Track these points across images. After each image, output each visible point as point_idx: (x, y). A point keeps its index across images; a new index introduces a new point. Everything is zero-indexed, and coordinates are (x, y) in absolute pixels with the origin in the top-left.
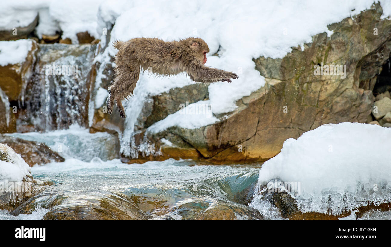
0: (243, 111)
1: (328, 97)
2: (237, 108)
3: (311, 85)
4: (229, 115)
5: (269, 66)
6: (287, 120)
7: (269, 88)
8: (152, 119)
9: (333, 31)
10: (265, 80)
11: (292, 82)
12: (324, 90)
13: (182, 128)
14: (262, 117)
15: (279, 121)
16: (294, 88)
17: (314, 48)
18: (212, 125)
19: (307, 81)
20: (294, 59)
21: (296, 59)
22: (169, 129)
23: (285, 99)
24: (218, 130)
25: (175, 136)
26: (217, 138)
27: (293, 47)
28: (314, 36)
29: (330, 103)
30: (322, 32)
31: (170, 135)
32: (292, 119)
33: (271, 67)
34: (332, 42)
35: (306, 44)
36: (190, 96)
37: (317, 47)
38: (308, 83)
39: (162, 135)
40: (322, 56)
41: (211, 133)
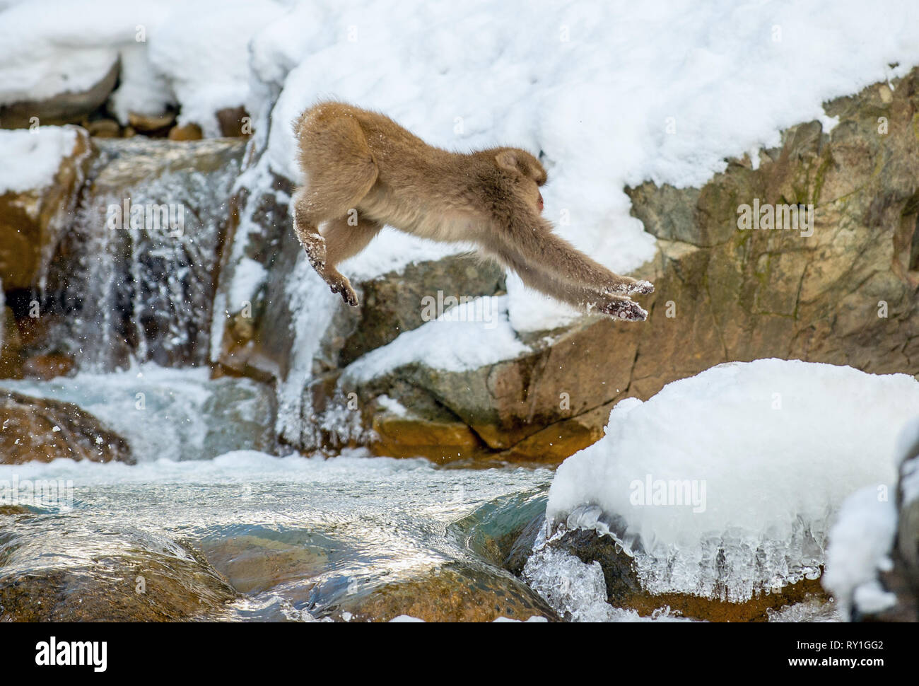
0: (594, 325)
1: (824, 293)
2: (578, 319)
3: (778, 260)
4: (558, 337)
5: (667, 209)
6: (715, 353)
7: (666, 265)
8: (358, 343)
9: (837, 117)
10: (657, 245)
11: (729, 251)
12: (814, 275)
13: (431, 369)
14: (647, 344)
15: (693, 355)
16: (731, 267)
17: (785, 161)
18: (510, 361)
19: (768, 249)
20: (733, 191)
21: (737, 191)
22: (398, 370)
23: (709, 294)
24: (527, 374)
25: (416, 390)
26: (525, 398)
27: (731, 158)
28: (786, 130)
29: (832, 309)
30: (809, 120)
31: (401, 387)
32: (726, 351)
33: (671, 211)
34: (835, 146)
35: (764, 152)
36: (459, 283)
37: (793, 160)
38: (771, 254)
39: (380, 386)
40: (807, 183)
41: (507, 384)
